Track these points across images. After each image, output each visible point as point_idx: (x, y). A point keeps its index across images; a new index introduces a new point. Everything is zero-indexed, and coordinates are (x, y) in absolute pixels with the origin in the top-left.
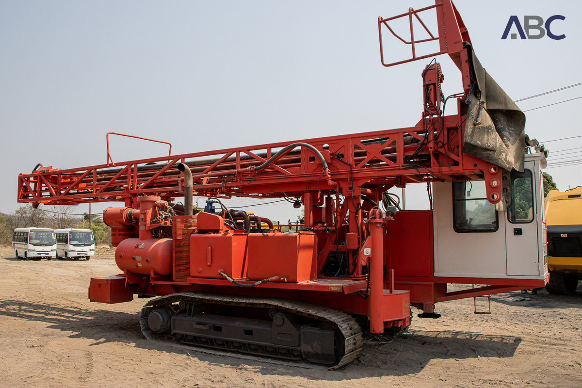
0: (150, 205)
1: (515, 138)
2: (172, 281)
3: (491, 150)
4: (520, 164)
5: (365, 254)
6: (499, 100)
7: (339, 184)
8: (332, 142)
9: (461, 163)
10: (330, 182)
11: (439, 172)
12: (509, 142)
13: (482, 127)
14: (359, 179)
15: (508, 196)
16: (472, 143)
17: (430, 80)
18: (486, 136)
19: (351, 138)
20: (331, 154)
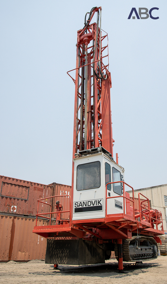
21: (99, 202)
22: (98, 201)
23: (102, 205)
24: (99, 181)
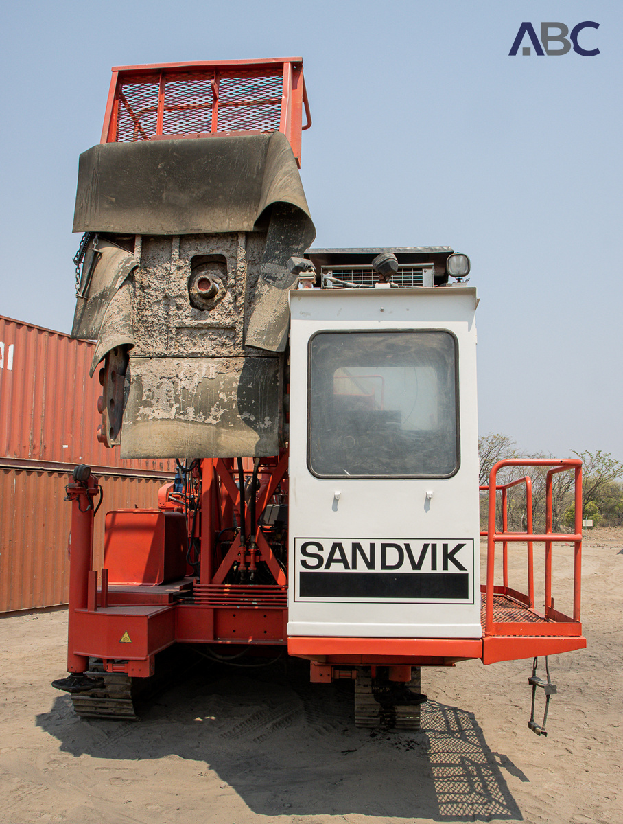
4: (286, 332)
13: (94, 299)
16: (78, 336)
18: (96, 314)
21: (448, 556)
22: (445, 547)
23: (469, 572)
24: (451, 440)
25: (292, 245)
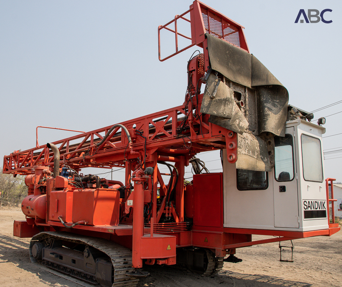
0: (40, 172)
1: (280, 109)
2: (45, 223)
3: (227, 118)
4: (282, 130)
5: (128, 204)
6: (262, 78)
7: (141, 153)
8: (138, 122)
9: (210, 131)
10: (132, 152)
11: (197, 139)
12: (270, 112)
13: (219, 100)
14: (152, 148)
15: (272, 158)
16: (208, 113)
17: (192, 68)
18: (222, 107)
19: (147, 118)
20: (136, 131)
21: (323, 205)
22: (323, 202)
23: (326, 210)
25: (274, 99)
